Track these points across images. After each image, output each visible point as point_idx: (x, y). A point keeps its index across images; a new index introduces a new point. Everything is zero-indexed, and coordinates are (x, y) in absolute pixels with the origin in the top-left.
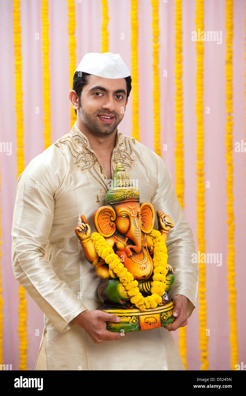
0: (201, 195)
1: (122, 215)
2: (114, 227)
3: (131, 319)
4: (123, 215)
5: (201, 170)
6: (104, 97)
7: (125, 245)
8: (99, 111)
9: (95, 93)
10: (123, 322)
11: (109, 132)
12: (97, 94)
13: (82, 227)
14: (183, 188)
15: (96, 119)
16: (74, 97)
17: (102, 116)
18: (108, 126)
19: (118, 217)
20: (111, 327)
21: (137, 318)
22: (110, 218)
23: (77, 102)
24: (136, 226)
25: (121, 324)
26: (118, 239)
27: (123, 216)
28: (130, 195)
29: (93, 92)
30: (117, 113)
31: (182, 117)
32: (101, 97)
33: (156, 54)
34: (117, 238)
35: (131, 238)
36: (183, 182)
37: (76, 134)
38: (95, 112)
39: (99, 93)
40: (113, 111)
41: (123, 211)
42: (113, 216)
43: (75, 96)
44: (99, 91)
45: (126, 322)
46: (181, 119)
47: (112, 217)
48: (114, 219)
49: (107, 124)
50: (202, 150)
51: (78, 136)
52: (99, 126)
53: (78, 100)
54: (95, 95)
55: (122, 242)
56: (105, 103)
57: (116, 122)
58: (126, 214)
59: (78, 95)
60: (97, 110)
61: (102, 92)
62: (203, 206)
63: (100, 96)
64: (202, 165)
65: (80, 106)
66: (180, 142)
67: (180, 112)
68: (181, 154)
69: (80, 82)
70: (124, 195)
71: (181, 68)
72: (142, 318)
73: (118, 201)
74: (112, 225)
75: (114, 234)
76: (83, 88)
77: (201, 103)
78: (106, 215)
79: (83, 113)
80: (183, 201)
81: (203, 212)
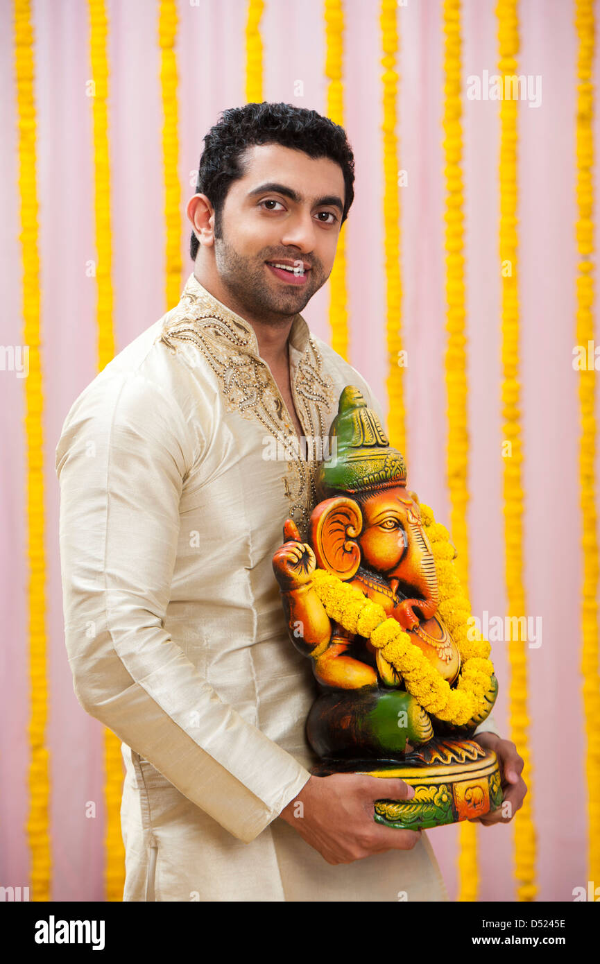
0: (514, 472)
1: (385, 520)
2: (357, 551)
3: (436, 794)
4: (386, 522)
5: (514, 404)
6: (288, 214)
7: (395, 599)
8: (270, 249)
9: (262, 202)
10: (420, 801)
11: (293, 309)
12: (270, 205)
13: (297, 551)
14: (466, 453)
15: (263, 271)
16: (201, 210)
17: (278, 266)
18: (293, 294)
19: (370, 527)
20: (387, 816)
21: (448, 791)
22: (346, 531)
23: (209, 227)
24: (425, 550)
25: (414, 807)
26: (371, 585)
27: (389, 523)
28: (397, 468)
29: (258, 198)
30: (318, 259)
31: (462, 266)
32: (281, 213)
33: (391, 98)
34: (366, 583)
35: (410, 581)
36: (465, 437)
37: (207, 312)
38: (261, 253)
39: (275, 202)
40: (309, 254)
41: (387, 511)
42: (356, 524)
43: (206, 210)
44: (274, 196)
45: (426, 801)
46: (460, 272)
47: (351, 528)
48: (357, 532)
49: (292, 288)
50: (515, 353)
51: (214, 317)
52: (269, 293)
53: (212, 220)
54: (262, 208)
55: (385, 592)
56: (288, 231)
57: (313, 283)
58: (395, 518)
59: (213, 206)
60: (268, 247)
61: (282, 201)
62: (520, 500)
63: (276, 211)
64: (517, 392)
65: (219, 234)
66: (458, 332)
67: (458, 251)
68: (460, 363)
69: (224, 172)
70: (386, 469)
71: (459, 135)
72: (460, 790)
73: (371, 483)
74: (349, 549)
75: (358, 573)
76: (229, 188)
77: (514, 227)
78: (338, 521)
79: (226, 254)
80: (465, 488)
81: (520, 516)
